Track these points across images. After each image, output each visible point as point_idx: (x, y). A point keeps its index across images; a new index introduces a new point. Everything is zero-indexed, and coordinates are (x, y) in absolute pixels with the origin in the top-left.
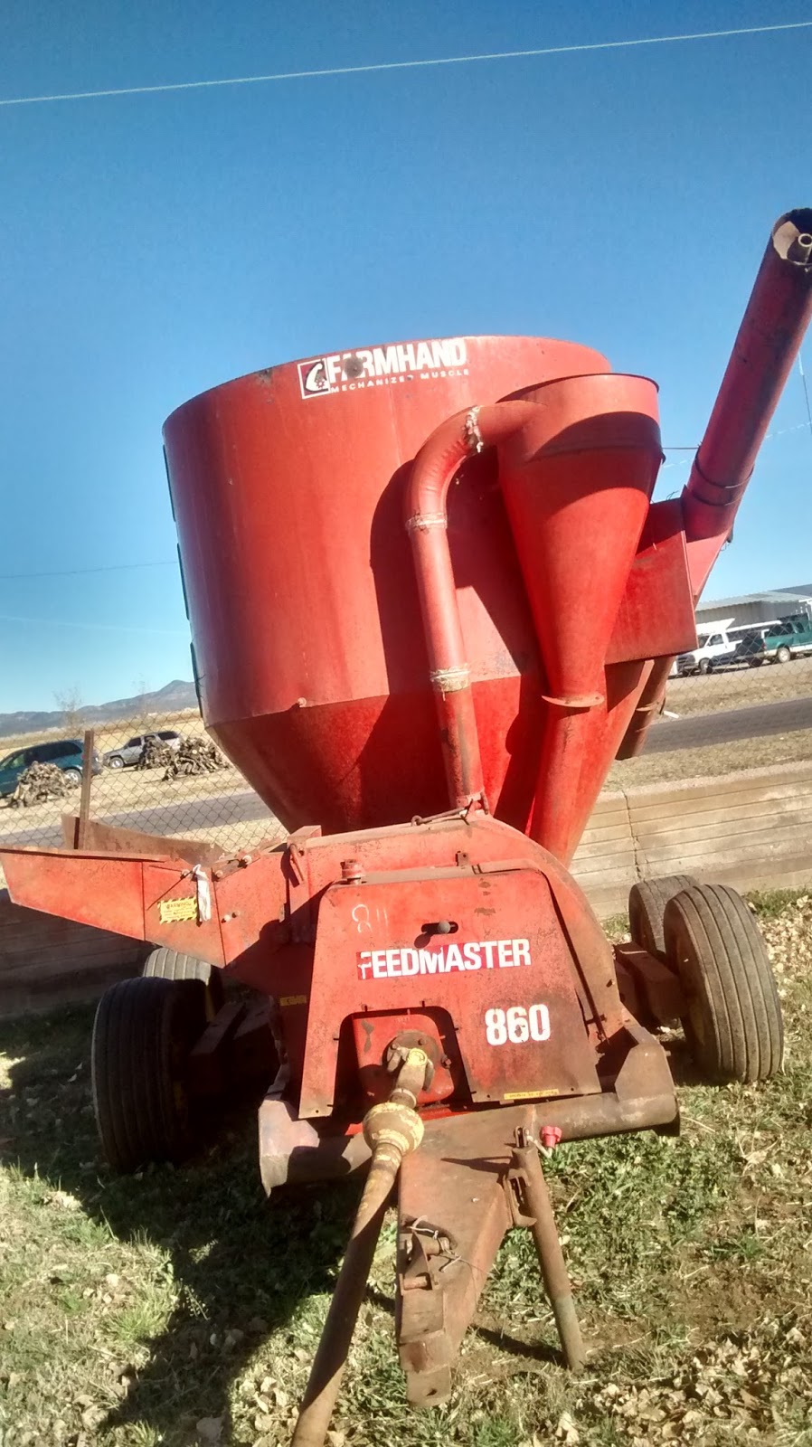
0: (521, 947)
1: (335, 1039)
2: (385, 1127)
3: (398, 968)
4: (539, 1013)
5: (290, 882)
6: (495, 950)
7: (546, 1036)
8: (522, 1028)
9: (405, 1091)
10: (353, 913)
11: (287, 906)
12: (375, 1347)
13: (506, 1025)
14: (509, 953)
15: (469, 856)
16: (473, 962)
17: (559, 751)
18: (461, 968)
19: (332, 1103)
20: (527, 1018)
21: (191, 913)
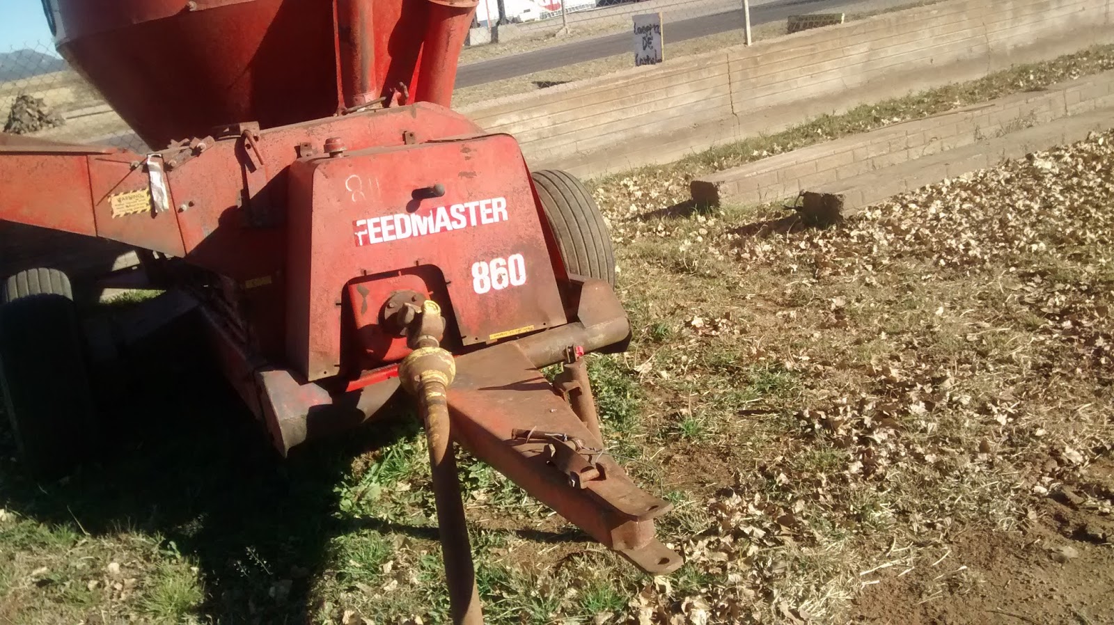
0: (499, 204)
1: (337, 304)
2: (426, 369)
3: (392, 232)
4: (516, 262)
5: (247, 169)
6: (478, 209)
7: (522, 281)
8: (503, 277)
9: (430, 337)
10: (346, 183)
11: (245, 192)
12: (426, 564)
13: (489, 275)
14: (489, 211)
15: (415, 135)
16: (459, 222)
17: (442, 51)
18: (449, 228)
19: (339, 363)
20: (506, 267)
21: (145, 205)
